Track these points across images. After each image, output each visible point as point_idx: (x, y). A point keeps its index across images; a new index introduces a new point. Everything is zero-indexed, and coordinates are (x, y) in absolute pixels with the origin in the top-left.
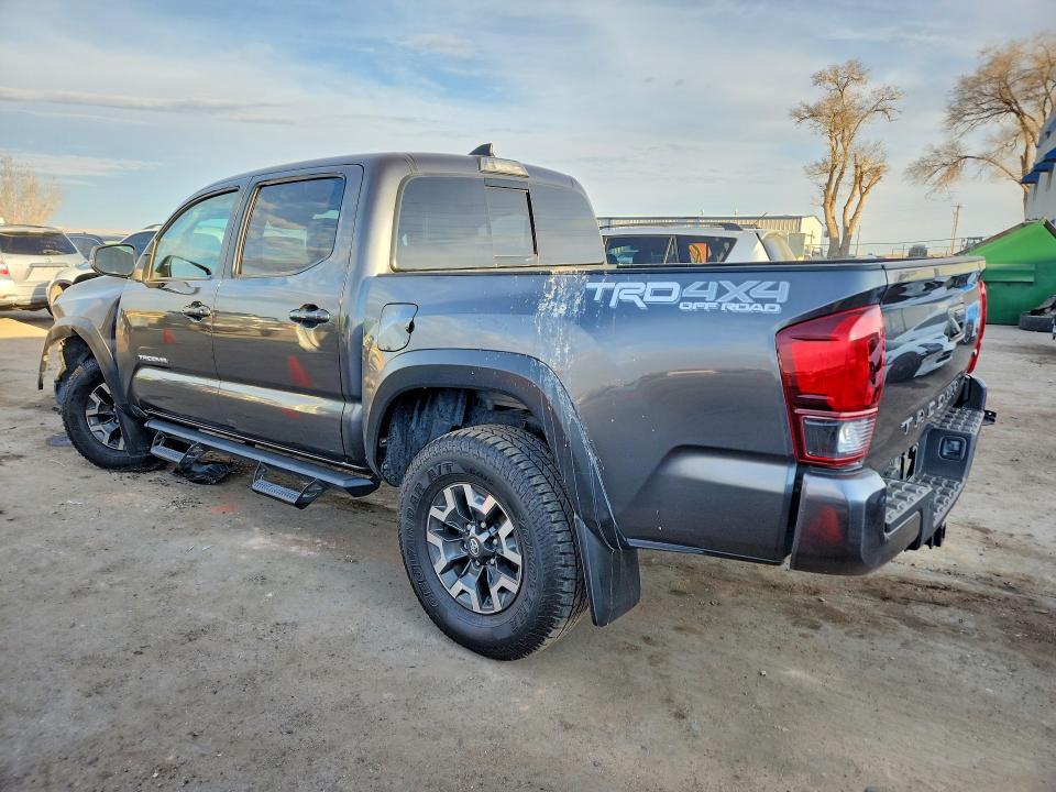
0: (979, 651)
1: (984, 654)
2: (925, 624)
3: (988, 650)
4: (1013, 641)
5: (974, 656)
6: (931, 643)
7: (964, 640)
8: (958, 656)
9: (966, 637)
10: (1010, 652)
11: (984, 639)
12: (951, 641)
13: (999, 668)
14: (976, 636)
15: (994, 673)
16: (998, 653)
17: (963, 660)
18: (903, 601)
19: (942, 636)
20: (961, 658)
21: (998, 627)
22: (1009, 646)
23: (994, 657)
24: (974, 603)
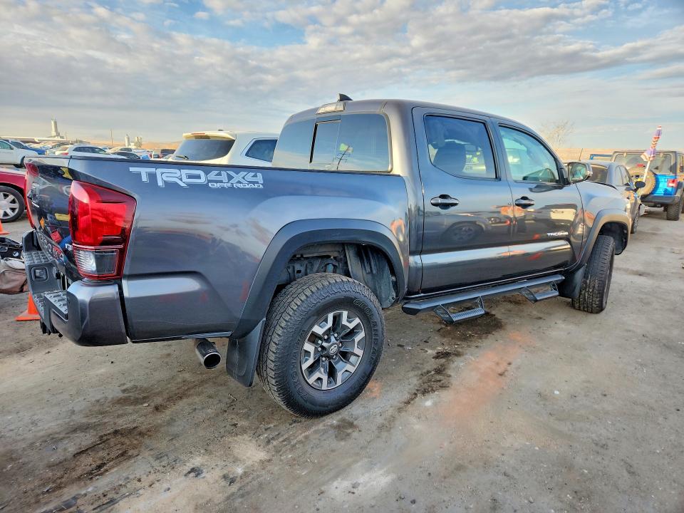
0: (29, 436)
1: (25, 435)
2: (75, 431)
3: (24, 439)
4: (11, 459)
5: (30, 431)
6: (59, 422)
7: (43, 437)
8: (39, 424)
9: (43, 439)
10: (9, 447)
11: (32, 445)
12: (50, 431)
13: (11, 433)
14: (38, 444)
15: (12, 427)
16: (16, 441)
17: (34, 423)
18: (105, 438)
19: (58, 430)
20: (37, 424)
21: (28, 463)
22: (12, 452)
23: (19, 438)
24: (59, 474)
